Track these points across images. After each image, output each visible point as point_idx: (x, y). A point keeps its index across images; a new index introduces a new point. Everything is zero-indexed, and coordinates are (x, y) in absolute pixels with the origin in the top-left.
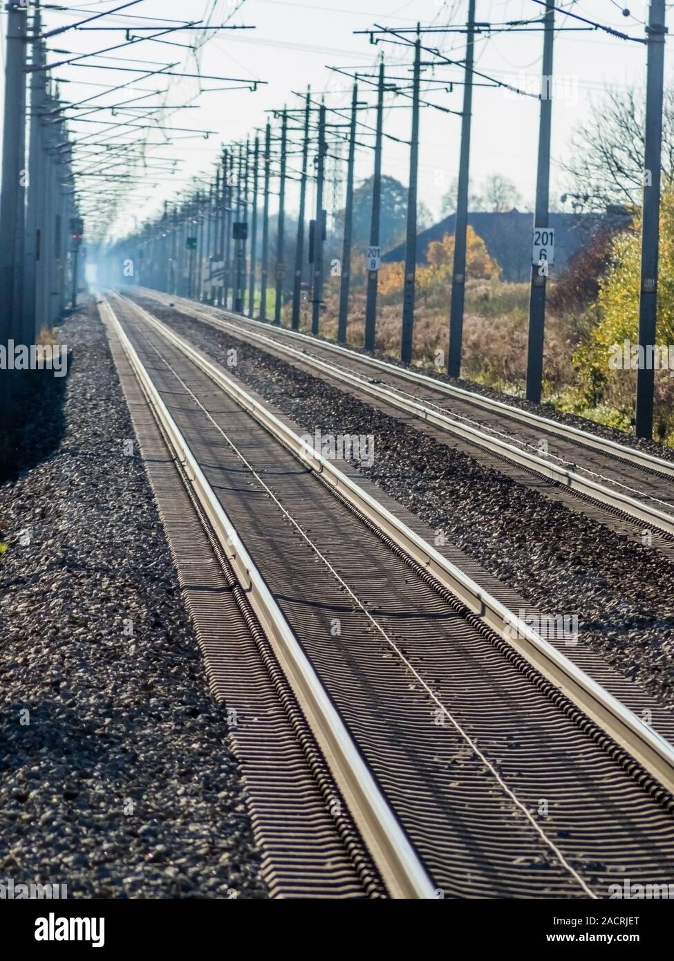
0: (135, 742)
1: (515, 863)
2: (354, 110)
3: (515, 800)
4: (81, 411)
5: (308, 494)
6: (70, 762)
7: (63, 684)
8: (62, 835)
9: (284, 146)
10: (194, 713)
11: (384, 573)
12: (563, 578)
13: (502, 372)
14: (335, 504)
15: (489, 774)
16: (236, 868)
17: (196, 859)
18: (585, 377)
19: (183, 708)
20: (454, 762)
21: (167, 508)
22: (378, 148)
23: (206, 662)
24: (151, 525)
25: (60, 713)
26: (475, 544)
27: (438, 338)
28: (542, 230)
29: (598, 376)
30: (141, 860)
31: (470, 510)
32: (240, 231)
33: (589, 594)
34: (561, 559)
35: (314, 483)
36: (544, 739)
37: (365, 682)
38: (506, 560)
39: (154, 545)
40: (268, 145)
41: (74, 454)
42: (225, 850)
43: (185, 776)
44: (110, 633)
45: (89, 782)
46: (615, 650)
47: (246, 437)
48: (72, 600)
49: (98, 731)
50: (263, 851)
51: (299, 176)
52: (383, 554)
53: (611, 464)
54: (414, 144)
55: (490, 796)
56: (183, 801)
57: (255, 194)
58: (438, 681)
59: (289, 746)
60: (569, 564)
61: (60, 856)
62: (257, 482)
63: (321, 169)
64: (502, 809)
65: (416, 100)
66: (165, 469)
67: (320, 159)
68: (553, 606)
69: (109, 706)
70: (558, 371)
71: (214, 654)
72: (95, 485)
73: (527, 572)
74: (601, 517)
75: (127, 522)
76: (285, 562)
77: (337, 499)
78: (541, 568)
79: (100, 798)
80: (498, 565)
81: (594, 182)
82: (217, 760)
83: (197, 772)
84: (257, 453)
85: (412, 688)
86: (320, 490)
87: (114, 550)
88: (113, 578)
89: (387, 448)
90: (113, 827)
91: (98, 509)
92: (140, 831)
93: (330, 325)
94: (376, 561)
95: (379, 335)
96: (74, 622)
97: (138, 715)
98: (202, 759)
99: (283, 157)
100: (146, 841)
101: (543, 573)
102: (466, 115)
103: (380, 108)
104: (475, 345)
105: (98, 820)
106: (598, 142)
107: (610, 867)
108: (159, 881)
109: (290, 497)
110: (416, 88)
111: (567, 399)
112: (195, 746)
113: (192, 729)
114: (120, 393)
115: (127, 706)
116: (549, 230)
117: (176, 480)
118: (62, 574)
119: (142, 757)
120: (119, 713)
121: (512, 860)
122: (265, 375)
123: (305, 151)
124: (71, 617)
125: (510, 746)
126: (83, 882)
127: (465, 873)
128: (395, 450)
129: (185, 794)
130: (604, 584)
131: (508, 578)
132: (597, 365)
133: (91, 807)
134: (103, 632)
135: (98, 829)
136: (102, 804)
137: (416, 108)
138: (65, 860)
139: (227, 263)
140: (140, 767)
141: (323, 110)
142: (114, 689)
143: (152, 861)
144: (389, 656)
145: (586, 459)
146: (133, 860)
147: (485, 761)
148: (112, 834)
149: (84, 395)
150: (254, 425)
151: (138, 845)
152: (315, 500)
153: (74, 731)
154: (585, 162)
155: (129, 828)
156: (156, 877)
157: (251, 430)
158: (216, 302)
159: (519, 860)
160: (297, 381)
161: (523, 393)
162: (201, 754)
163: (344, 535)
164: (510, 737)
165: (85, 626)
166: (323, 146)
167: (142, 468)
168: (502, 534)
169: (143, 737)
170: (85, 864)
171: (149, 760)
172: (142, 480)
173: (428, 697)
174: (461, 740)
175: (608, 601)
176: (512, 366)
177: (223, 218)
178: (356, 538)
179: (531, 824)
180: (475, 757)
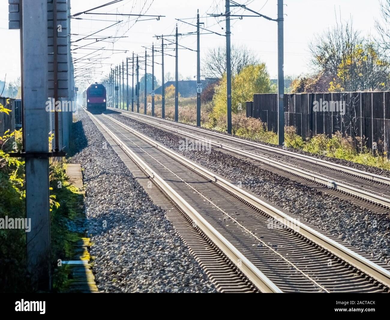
0: (142, 218)
1: (252, 246)
2: (146, 57)
3: (245, 229)
4: (91, 134)
5: (156, 152)
6: (129, 224)
7: (119, 204)
8: (134, 244)
9: (127, 67)
10: (155, 210)
11: (184, 171)
12: (230, 170)
13: (189, 120)
14: (164, 154)
15: (235, 222)
16: (183, 251)
17: (172, 249)
18: (211, 120)
19: (152, 209)
20: (225, 220)
21: (123, 157)
22: (153, 66)
23: (150, 196)
24: (120, 162)
25: (122, 212)
26: (204, 163)
27: (171, 112)
28: (199, 84)
29: (215, 120)
30: (158, 250)
31: (199, 154)
32: (117, 88)
33: (239, 174)
34: (228, 166)
35: (156, 149)
36: (245, 213)
37: (192, 200)
38: (214, 166)
39: (124, 167)
40: (123, 67)
41: (94, 145)
42: (178, 246)
43: (159, 227)
44: (124, 190)
45: (136, 230)
46: (252, 188)
47: (134, 139)
48: (111, 182)
49: (132, 216)
50: (188, 246)
51: (132, 74)
52: (181, 166)
53: (227, 141)
54: (163, 64)
55: (238, 228)
56: (161, 233)
57: (120, 79)
58: (210, 198)
59: (182, 217)
60: (231, 167)
61: (136, 250)
62: (142, 150)
63: (138, 72)
64: (242, 232)
65: (163, 53)
66: (117, 148)
67: (137, 70)
68: (231, 178)
69: (133, 209)
70: (204, 119)
71: (151, 194)
72: (102, 153)
73: (220, 169)
74: (232, 154)
75: (114, 162)
76: (158, 170)
77: (164, 153)
78: (224, 168)
79: (140, 234)
80: (212, 168)
81: (206, 72)
82: (165, 222)
83: (162, 226)
84: (138, 143)
85: (205, 201)
86: (158, 151)
87: (115, 169)
88: (118, 176)
89: (170, 140)
90: (147, 242)
91: (106, 159)
92: (154, 242)
93: (142, 110)
94: (180, 168)
95: (155, 112)
96: (114, 188)
97: (141, 211)
98: (161, 222)
99: (127, 70)
100: (157, 245)
101: (225, 169)
102: (177, 57)
103: (153, 56)
104: (181, 114)
105: (142, 240)
106: (207, 62)
107: (278, 246)
108: (165, 256)
109: (151, 153)
110: (163, 50)
111: (207, 126)
112: (159, 219)
113: (156, 214)
114: (98, 129)
115: (137, 209)
116: (201, 84)
117: (122, 150)
118: (105, 175)
119: (146, 222)
120: (136, 211)
121: (252, 245)
122: (131, 123)
123: (133, 68)
124: (113, 187)
125: (237, 215)
126: (145, 257)
127: (242, 249)
128: (173, 140)
129: (161, 232)
130: (242, 172)
131: (216, 171)
132: (214, 117)
133: (139, 236)
134: (123, 190)
135: (143, 242)
136: (141, 235)
137: (163, 55)
138: (138, 251)
139: (113, 96)
140: (146, 225)
141: (137, 57)
142: (132, 204)
143: (160, 250)
144: (195, 193)
145: (221, 140)
146: (155, 250)
147: (232, 219)
148: (147, 243)
149: (90, 130)
150: (135, 136)
151: (155, 246)
152: (158, 154)
153: (127, 216)
154: (204, 67)
155: (151, 242)
156: (164, 254)
157: (134, 137)
158: (111, 106)
159: (253, 245)
160: (141, 124)
161: (196, 124)
162: (161, 221)
163: (169, 162)
164: (236, 212)
165: (117, 188)
166: (138, 66)
167: (112, 148)
168: (210, 160)
169: (144, 217)
170: (143, 251)
171: (147, 223)
172: (113, 151)
173: (210, 203)
174: (224, 214)
175: (245, 176)
176: (192, 118)
177: (112, 86)
178: (173, 163)
179: (252, 235)
180: (229, 218)
